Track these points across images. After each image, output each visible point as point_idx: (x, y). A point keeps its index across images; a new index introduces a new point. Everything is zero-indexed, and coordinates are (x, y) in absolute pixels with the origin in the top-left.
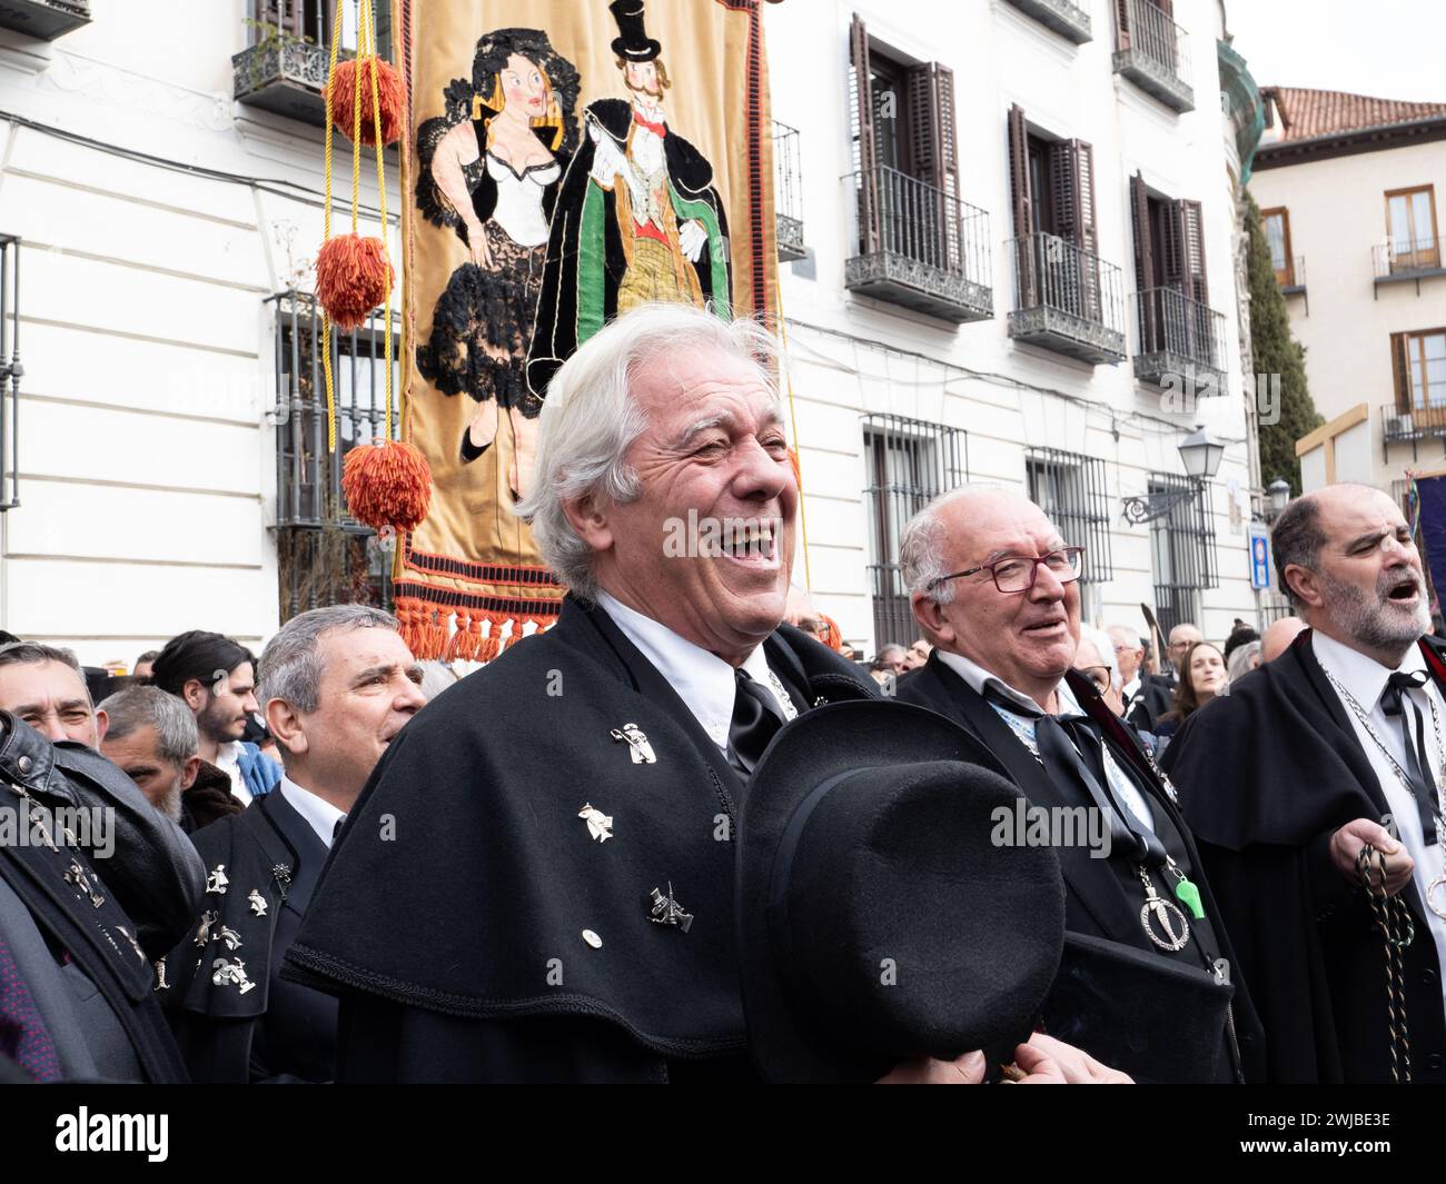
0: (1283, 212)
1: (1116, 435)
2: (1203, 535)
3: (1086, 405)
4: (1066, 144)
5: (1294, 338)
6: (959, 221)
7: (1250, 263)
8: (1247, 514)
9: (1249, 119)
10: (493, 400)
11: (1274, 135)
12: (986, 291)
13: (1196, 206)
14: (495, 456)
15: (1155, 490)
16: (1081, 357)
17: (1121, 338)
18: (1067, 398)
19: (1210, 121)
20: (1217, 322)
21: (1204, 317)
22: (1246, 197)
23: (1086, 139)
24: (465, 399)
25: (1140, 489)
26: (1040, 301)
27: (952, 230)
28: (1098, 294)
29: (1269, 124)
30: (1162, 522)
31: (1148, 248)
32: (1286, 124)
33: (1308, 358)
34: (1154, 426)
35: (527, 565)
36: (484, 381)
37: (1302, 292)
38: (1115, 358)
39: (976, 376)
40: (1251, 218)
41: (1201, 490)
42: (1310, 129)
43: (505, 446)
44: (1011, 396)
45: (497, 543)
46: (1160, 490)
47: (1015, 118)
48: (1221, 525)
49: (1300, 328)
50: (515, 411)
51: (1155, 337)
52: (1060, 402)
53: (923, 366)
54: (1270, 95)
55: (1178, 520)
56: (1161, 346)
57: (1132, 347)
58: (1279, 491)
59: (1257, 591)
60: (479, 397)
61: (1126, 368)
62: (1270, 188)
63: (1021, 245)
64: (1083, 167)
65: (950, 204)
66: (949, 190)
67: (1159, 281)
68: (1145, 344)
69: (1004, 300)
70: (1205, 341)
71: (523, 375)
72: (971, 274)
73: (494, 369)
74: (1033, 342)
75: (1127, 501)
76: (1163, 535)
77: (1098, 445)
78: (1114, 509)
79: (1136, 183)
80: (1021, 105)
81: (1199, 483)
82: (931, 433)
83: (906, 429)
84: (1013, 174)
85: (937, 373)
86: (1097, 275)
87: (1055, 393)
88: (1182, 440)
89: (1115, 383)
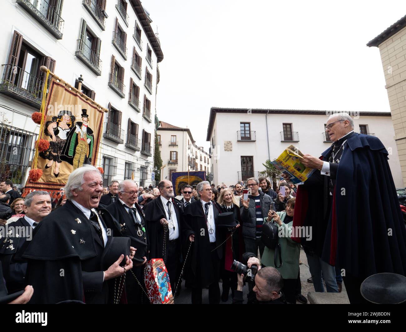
0: (160, 135)
1: (137, 160)
2: (147, 173)
3: (134, 156)
4: (136, 124)
5: (160, 150)
6: (120, 131)
7: (156, 141)
8: (152, 171)
9: (157, 124)
10: (53, 160)
11: (160, 127)
12: (123, 140)
13: (150, 134)
14: (51, 168)
15: (141, 167)
16: (134, 150)
17: (139, 148)
18: (132, 155)
19: (153, 125)
20: (151, 148)
21: (150, 147)
22: (156, 133)
23: (138, 124)
24: (47, 160)
25: (139, 167)
26: (130, 142)
27: (119, 132)
28: (137, 143)
29: (160, 125)
30: (142, 171)
31: (144, 138)
32: (161, 126)
33: (161, 153)
34: (142, 159)
35: (55, 183)
36: (51, 157)
37: (161, 145)
38: (138, 151)
39: (120, 151)
40: (156, 136)
41: (147, 168)
42: (164, 127)
43: (54, 167)
44: (124, 154)
45: (50, 180)
46: (142, 167)
47: (129, 120)
48: (149, 172)
49: (161, 149)
50: (57, 162)
51: (144, 148)
52: (131, 155)
53: (113, 149)
54: (160, 122)
55: (144, 171)
56: (144, 150)
57: (141, 150)
58: (156, 168)
59: (152, 180)
60: (50, 160)
61: (139, 152)
62: (159, 132)
63: (128, 135)
64: (137, 127)
65: (119, 129)
66: (120, 127)
67: (145, 142)
68: (142, 149)
69: (125, 142)
70: (150, 150)
71: (59, 157)
72: (121, 138)
73: (53, 156)
74: (128, 147)
75: (138, 168)
76: (142, 173)
77: (135, 161)
78: (136, 169)
79: (143, 130)
80: (130, 118)
81: (147, 167)
82: (113, 157)
83: (109, 157)
84: (128, 127)
85: (114, 150)
86: (137, 140)
87: (130, 154)
88: (145, 161)
89: (138, 154)
